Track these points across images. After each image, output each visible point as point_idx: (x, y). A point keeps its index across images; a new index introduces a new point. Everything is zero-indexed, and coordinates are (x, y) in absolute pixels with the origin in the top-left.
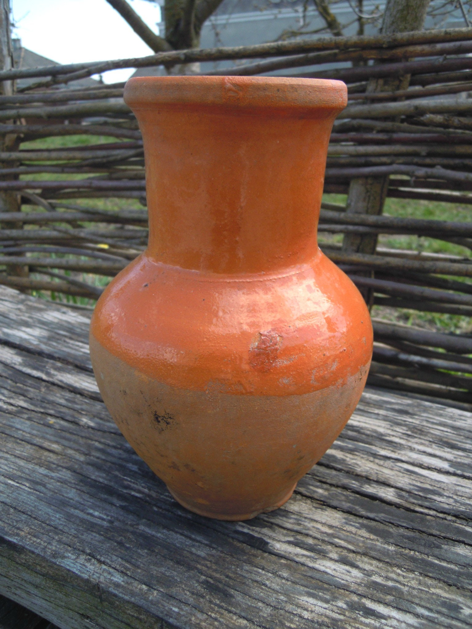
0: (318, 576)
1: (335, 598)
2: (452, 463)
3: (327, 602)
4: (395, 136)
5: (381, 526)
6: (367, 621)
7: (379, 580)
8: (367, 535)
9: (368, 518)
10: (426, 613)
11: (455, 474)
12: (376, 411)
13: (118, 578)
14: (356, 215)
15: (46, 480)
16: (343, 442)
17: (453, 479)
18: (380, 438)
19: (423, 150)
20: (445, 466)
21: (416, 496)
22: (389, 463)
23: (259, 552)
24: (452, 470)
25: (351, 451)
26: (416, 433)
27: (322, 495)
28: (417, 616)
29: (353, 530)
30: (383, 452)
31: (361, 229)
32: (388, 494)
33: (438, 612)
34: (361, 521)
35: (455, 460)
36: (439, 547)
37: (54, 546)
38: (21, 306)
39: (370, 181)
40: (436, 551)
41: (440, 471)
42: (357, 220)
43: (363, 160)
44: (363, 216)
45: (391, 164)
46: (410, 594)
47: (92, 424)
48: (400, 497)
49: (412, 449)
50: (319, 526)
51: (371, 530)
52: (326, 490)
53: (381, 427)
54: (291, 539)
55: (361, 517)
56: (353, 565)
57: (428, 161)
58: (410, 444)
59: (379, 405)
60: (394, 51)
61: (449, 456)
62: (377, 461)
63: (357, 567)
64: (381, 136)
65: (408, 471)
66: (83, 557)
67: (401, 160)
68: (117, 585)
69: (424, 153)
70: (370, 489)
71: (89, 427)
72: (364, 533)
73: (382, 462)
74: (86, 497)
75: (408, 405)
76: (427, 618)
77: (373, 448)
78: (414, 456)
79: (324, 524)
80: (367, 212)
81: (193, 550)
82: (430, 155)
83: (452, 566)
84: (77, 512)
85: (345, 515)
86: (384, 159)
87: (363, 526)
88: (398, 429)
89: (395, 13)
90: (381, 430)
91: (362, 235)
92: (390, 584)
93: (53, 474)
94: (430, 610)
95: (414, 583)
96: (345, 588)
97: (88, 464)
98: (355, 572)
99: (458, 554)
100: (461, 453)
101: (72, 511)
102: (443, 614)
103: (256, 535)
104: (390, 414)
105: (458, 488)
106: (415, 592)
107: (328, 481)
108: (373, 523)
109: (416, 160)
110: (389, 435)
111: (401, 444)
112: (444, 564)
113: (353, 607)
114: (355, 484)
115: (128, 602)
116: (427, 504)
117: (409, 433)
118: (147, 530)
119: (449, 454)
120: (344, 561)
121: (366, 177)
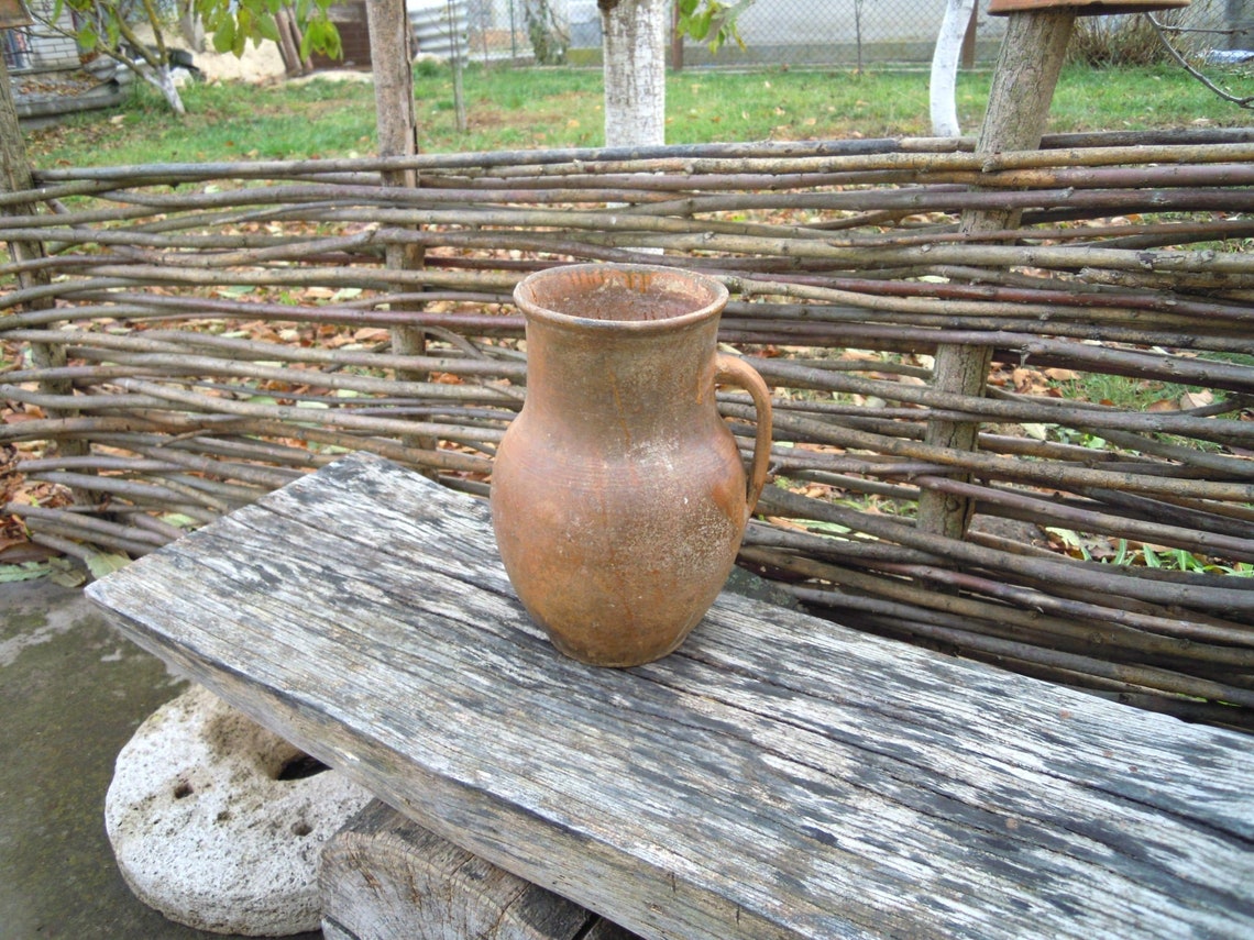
0: (887, 871)
1: (904, 892)
2: (1048, 762)
3: (897, 895)
4: (1002, 291)
5: (957, 828)
6: (935, 913)
7: (950, 878)
8: (941, 835)
9: (944, 819)
10: (994, 909)
11: (1048, 774)
12: (964, 691)
13: (691, 867)
14: (946, 396)
15: (594, 768)
16: (920, 730)
17: (1046, 779)
18: (965, 726)
19: (1043, 311)
20: (1040, 764)
21: (999, 799)
22: (973, 758)
23: (829, 847)
24: (1045, 769)
25: (929, 742)
26: (1009, 721)
27: (894, 793)
28: (985, 911)
29: (927, 829)
30: (966, 746)
31: (952, 415)
32: (968, 795)
33: (1007, 909)
34: (935, 820)
35: (1052, 757)
36: (1016, 850)
37: (622, 836)
38: (486, 526)
39: (965, 350)
40: (1013, 854)
41: (1031, 770)
42: (946, 404)
43: (955, 321)
44: (957, 399)
45: (996, 329)
46: (980, 891)
47: (627, 704)
48: (980, 797)
49: (1002, 743)
50: (891, 824)
51: (945, 830)
52: (899, 786)
53: (968, 713)
54: (862, 836)
55: (937, 817)
56: (924, 863)
57: (1049, 327)
58: (1000, 736)
59: (968, 682)
60: (998, 177)
61: (1046, 753)
62: (958, 755)
63: (929, 865)
64: (980, 291)
65: (993, 768)
66: (653, 846)
67: (1012, 324)
68: (692, 874)
69: (1043, 317)
70: (947, 788)
71: (625, 708)
72: (937, 833)
73: (964, 757)
74: (643, 787)
75: (1006, 683)
76: (995, 914)
77: (956, 739)
78: (1004, 752)
79: (896, 823)
80: (963, 393)
81: (762, 843)
82: (1052, 319)
83: (1028, 870)
84: (635, 803)
85: (920, 814)
86: (986, 322)
87: (937, 826)
88: (987, 716)
89: (999, 121)
90: (967, 716)
91: (956, 424)
92: (961, 881)
93: (601, 762)
94: (999, 907)
95: (986, 882)
96: (916, 884)
97: (634, 750)
98: (926, 869)
99: (1036, 858)
100: (1060, 748)
101: (631, 801)
102: (1011, 911)
103: (825, 830)
104: (980, 696)
105: (1049, 790)
106: (986, 890)
107: (901, 777)
108: (949, 824)
109: (1032, 325)
110: (976, 723)
111: (990, 737)
112: (1019, 866)
113: (921, 900)
114: (931, 782)
115: (704, 889)
116: (1010, 807)
117: (1001, 721)
118: (713, 823)
119: (1046, 749)
120: (916, 859)
121: (961, 344)
